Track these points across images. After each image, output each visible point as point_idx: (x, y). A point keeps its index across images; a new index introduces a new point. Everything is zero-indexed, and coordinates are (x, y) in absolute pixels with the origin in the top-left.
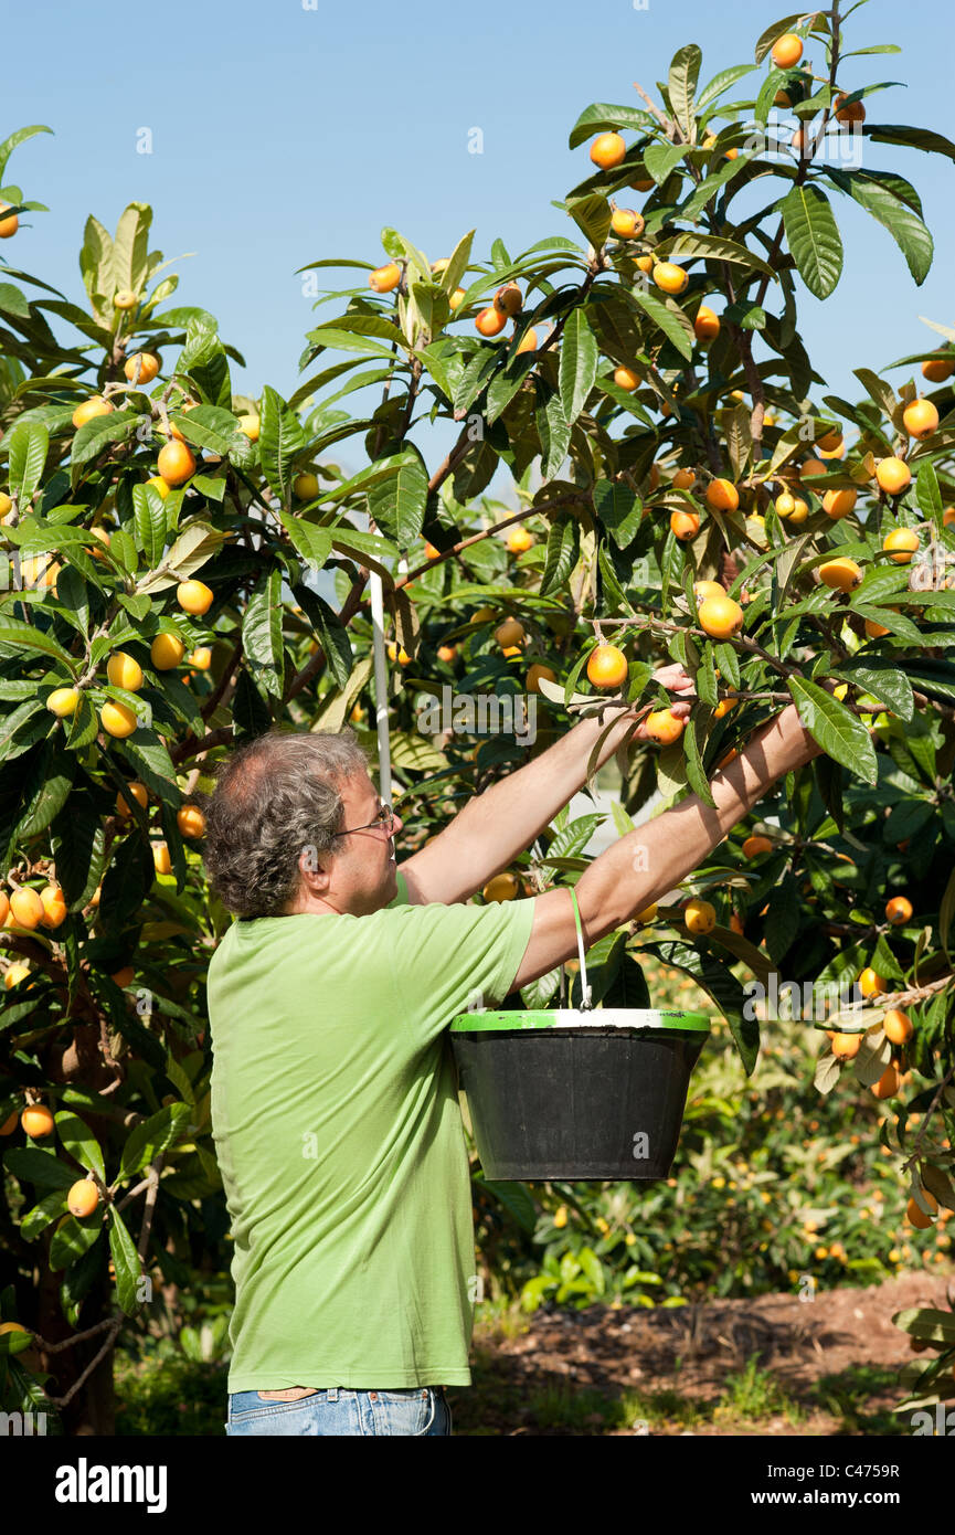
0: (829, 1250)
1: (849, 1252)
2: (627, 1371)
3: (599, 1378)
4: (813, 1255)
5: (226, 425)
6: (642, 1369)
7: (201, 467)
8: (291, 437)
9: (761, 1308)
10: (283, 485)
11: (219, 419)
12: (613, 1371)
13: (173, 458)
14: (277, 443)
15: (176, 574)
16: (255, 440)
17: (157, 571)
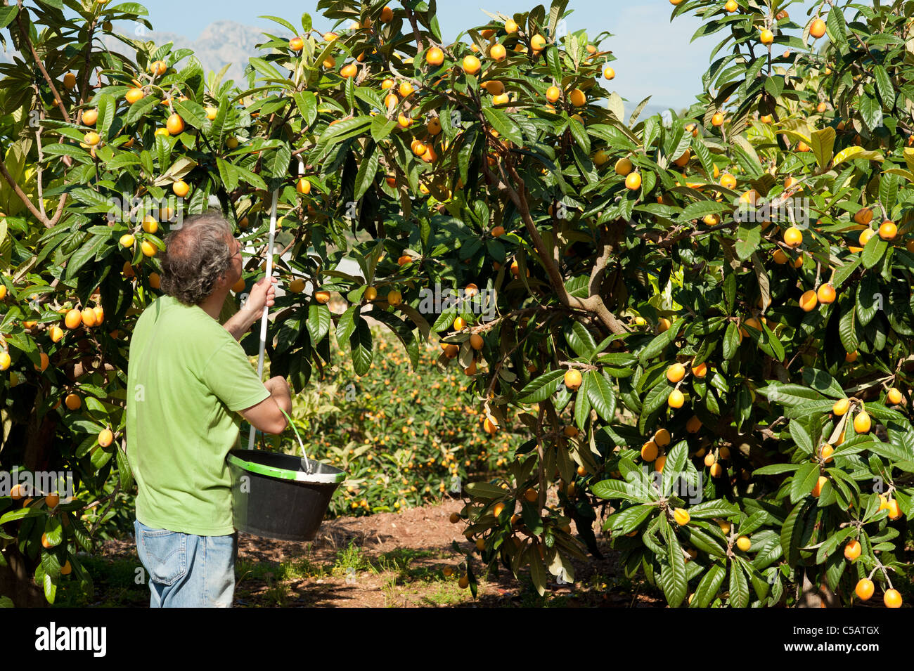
0: (359, 503)
1: (370, 504)
2: (277, 556)
3: (264, 560)
4: (350, 506)
5: (201, 113)
6: (285, 554)
7: (187, 128)
8: (229, 123)
9: (341, 524)
10: (220, 143)
11: (197, 110)
12: (271, 555)
13: (174, 122)
14: (222, 124)
15: (174, 178)
16: (212, 120)
17: (165, 176)
